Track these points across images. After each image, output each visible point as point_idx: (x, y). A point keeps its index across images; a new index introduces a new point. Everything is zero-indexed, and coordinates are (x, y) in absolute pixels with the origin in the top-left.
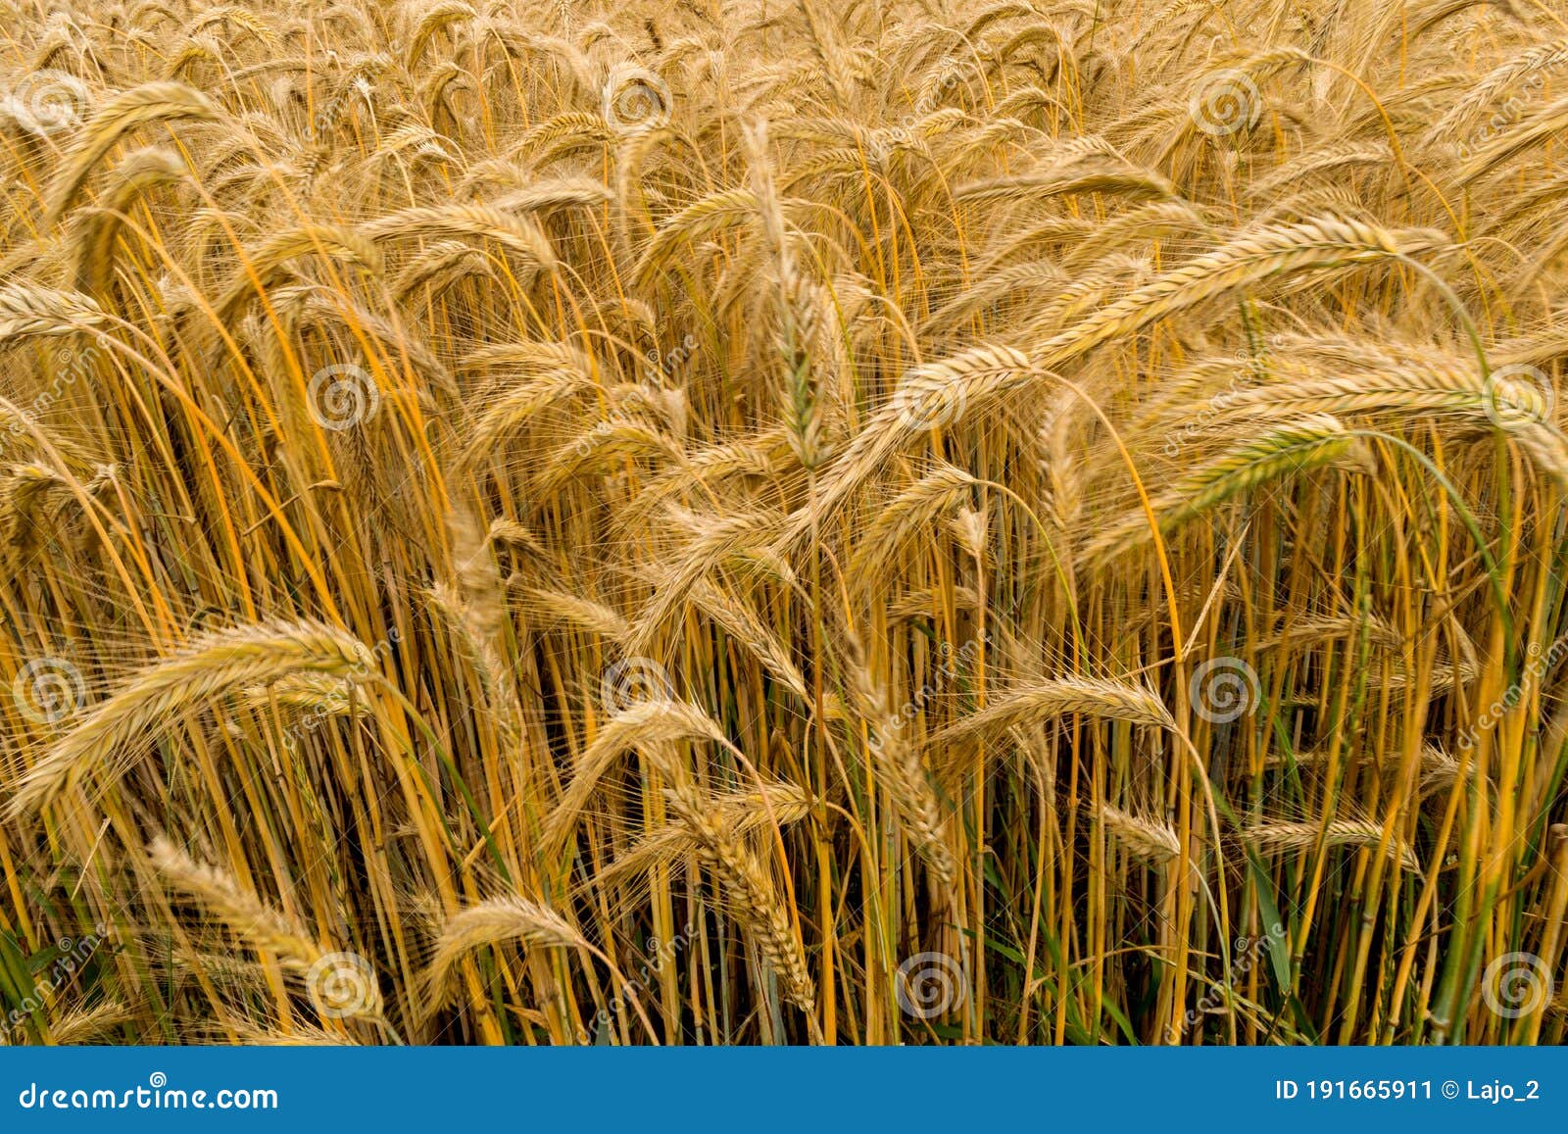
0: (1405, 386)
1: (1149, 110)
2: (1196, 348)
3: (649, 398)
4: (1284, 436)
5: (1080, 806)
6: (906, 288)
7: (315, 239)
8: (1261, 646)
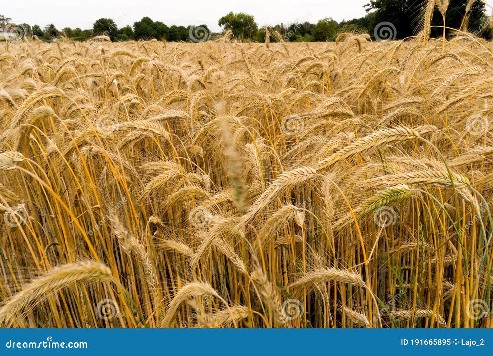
0: (428, 176)
1: (350, 87)
2: (367, 160)
3: (198, 178)
4: (392, 191)
5: (337, 307)
6: (278, 141)
7: (96, 133)
8: (391, 252)
